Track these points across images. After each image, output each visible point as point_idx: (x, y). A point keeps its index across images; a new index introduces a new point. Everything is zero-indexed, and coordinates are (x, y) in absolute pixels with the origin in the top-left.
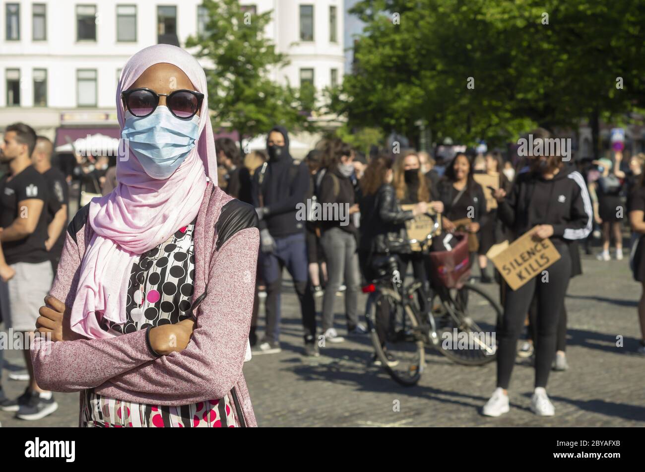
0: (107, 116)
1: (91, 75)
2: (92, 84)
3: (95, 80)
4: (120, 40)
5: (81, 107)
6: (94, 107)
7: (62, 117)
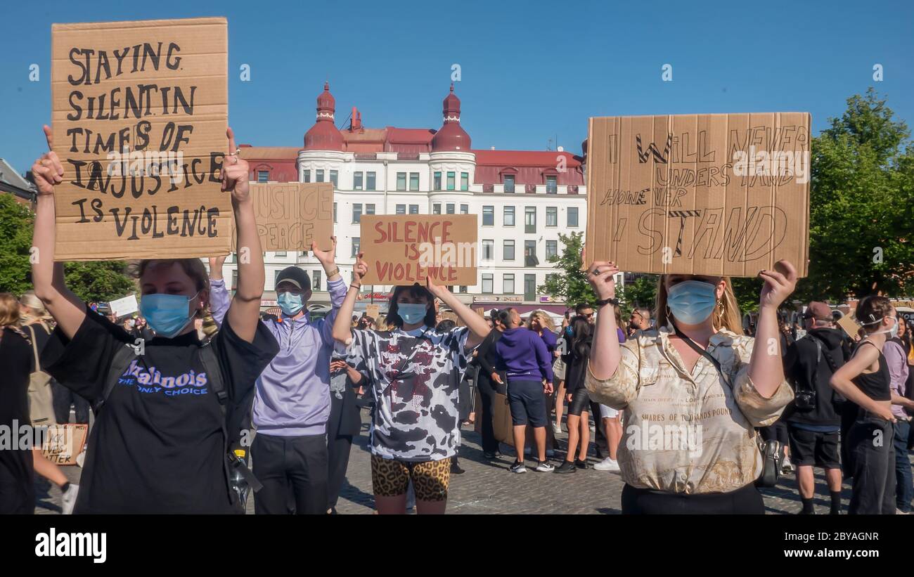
0: (498, 298)
3: (492, 280)
4: (505, 259)
5: (484, 293)
6: (491, 293)
7: (474, 299)
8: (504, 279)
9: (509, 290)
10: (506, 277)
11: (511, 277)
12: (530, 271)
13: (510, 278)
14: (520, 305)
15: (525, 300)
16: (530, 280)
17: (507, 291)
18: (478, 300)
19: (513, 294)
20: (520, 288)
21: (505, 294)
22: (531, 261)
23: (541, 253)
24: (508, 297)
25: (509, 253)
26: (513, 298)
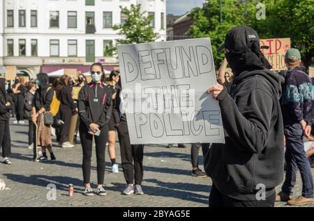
0: (64, 60)
1: (57, 42)
2: (57, 46)
3: (58, 44)
4: (69, 27)
5: (51, 56)
6: (58, 56)
7: (43, 61)
8: (69, 44)
9: (73, 53)
10: (70, 42)
11: (75, 42)
12: (90, 37)
13: (73, 43)
14: (82, 65)
15: (87, 61)
16: (90, 45)
17: (71, 54)
18: (47, 62)
19: (76, 56)
20: (82, 52)
21: (69, 56)
22: (90, 29)
23: (99, 22)
24: (72, 59)
25: (72, 22)
26: (76, 59)
